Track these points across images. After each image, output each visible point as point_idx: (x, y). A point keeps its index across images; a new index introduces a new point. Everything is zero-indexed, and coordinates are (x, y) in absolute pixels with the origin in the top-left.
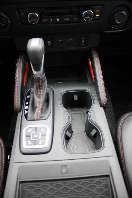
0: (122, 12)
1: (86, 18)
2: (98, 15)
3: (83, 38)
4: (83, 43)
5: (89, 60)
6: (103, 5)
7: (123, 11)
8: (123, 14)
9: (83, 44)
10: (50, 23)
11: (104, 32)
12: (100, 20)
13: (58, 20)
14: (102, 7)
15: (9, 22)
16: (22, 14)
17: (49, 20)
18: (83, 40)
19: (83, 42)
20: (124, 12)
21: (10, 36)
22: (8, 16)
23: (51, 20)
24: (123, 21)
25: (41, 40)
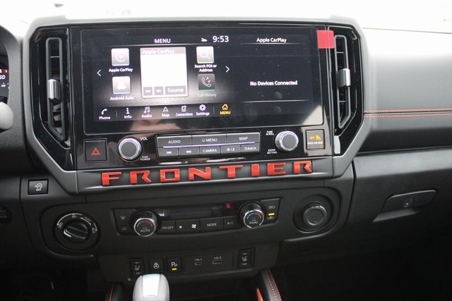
0: (317, 207)
1: (251, 223)
2: (273, 214)
3: (245, 254)
4: (244, 262)
5: (258, 291)
6: (280, 197)
7: (319, 204)
8: (320, 210)
9: (245, 264)
10: (177, 232)
11: (286, 240)
12: (277, 222)
13: (194, 226)
14: (280, 200)
15: (95, 230)
16: (123, 218)
17: (176, 227)
18: (244, 256)
19: (245, 260)
20: (321, 207)
21: (92, 256)
22: (93, 220)
23: (181, 227)
24: (321, 221)
25: (163, 277)
